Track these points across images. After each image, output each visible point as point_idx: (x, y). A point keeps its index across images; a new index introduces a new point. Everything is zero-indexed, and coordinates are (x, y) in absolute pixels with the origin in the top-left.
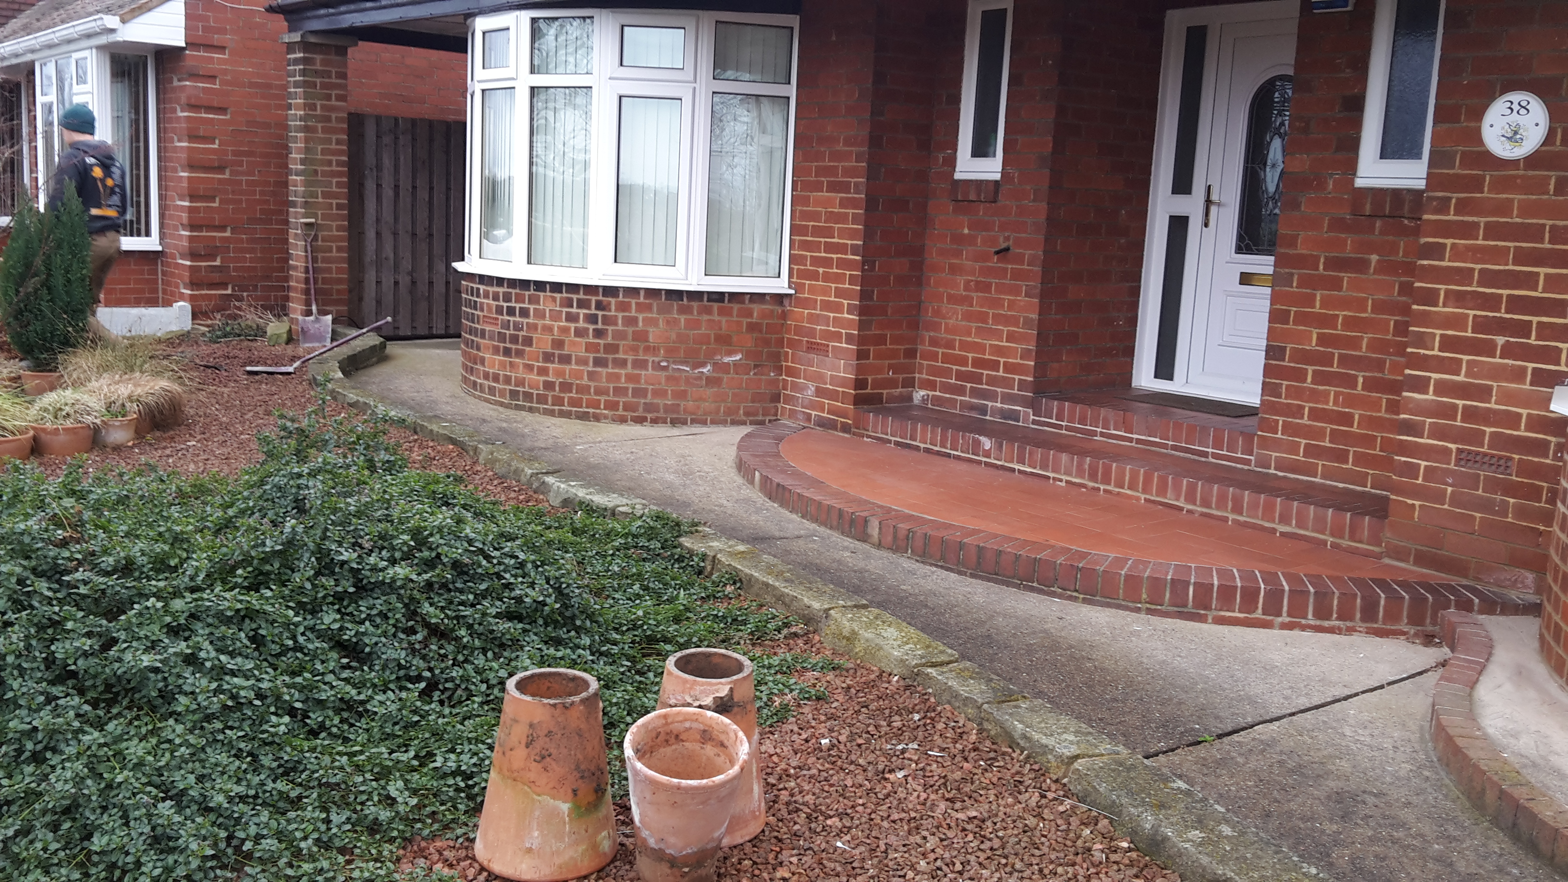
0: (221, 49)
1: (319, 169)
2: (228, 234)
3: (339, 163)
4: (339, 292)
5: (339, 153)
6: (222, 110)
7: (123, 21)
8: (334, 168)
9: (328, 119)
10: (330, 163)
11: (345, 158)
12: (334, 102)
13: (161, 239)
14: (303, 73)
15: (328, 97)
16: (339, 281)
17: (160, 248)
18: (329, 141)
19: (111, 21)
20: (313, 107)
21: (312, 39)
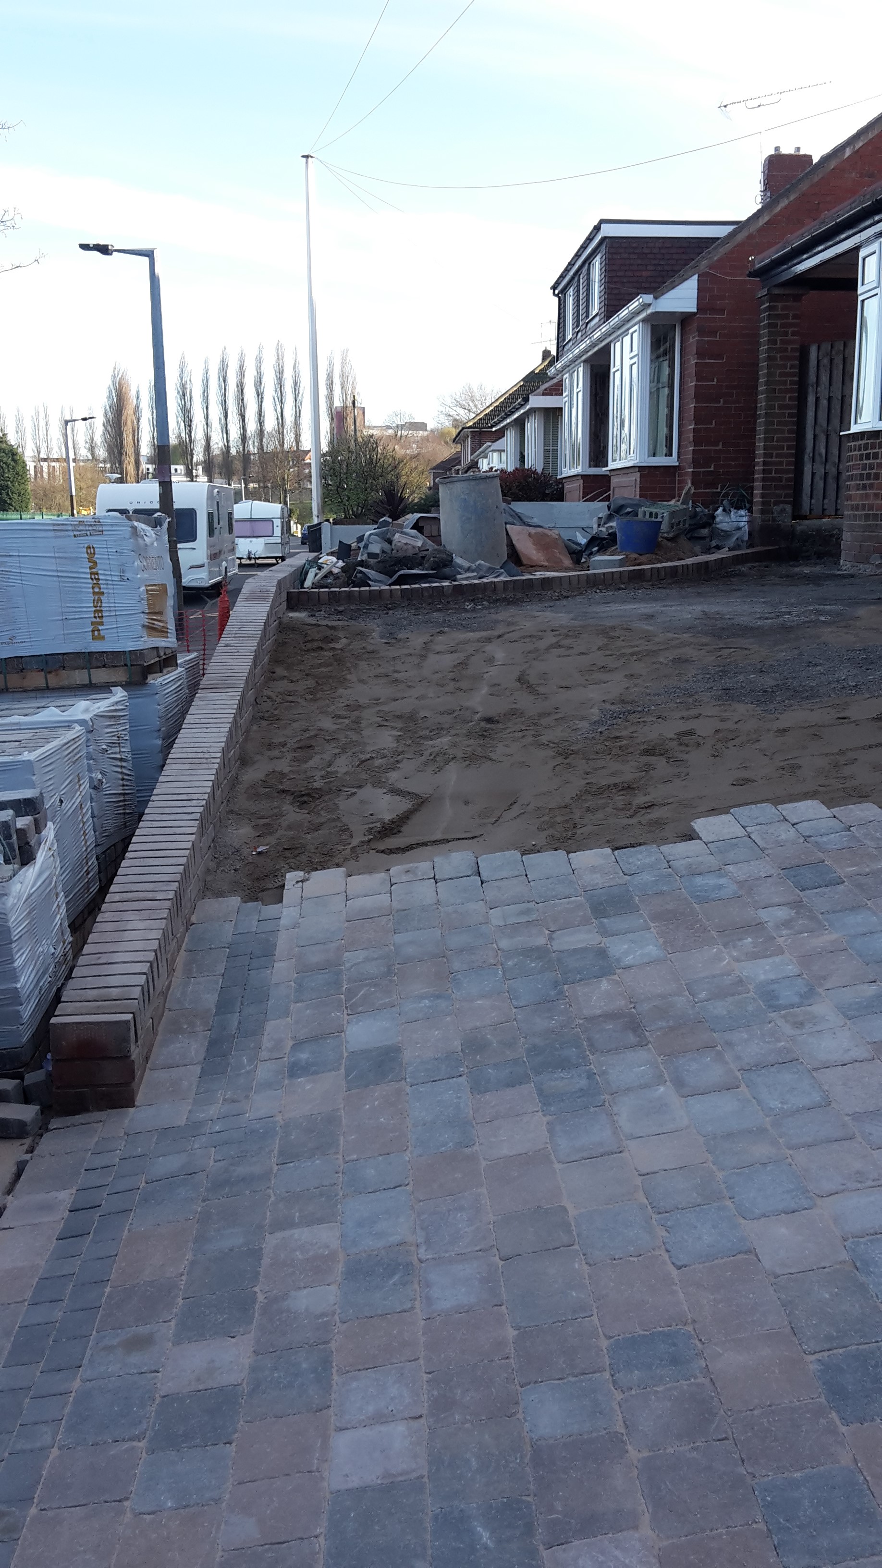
0: (721, 311)
1: (777, 388)
2: (720, 447)
3: (792, 383)
4: (787, 480)
5: (793, 375)
6: (719, 356)
7: (656, 298)
8: (788, 387)
9: (786, 350)
10: (785, 383)
11: (796, 379)
12: (790, 337)
13: (679, 457)
14: (769, 317)
15: (786, 334)
16: (787, 471)
17: (677, 464)
18: (785, 367)
19: (648, 298)
20: (775, 342)
21: (776, 291)
